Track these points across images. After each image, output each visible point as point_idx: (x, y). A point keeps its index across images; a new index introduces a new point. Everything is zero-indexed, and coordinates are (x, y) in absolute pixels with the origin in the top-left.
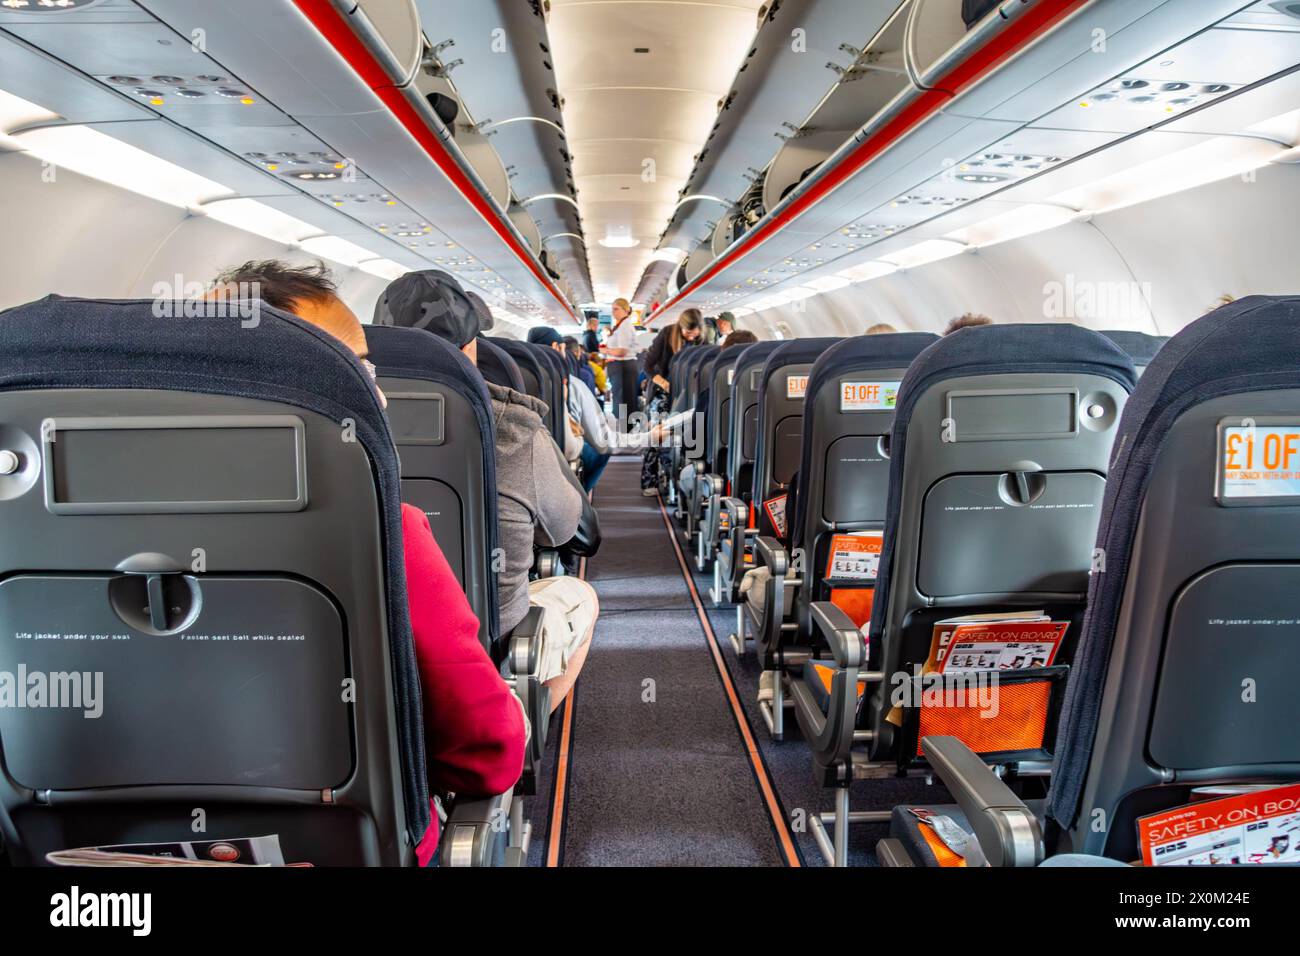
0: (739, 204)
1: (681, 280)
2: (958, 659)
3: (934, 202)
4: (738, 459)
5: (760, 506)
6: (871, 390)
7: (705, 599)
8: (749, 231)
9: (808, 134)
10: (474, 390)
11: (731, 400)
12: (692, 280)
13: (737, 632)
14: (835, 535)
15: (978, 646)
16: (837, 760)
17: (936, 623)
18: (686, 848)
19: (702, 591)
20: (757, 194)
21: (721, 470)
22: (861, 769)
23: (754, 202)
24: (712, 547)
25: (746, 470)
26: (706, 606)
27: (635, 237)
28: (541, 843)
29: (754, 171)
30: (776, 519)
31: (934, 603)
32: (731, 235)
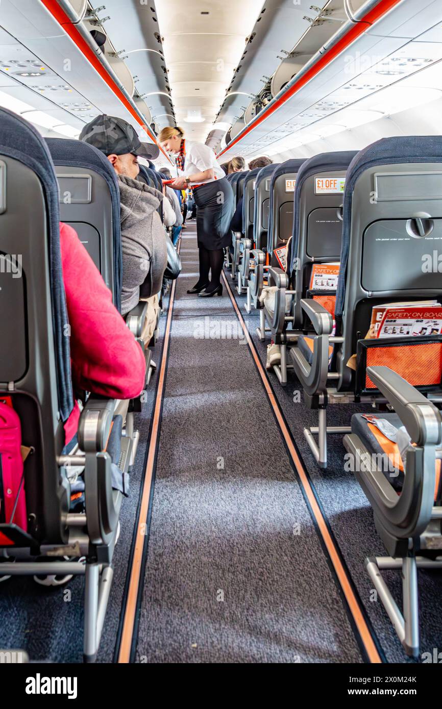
0: (258, 96)
1: (228, 139)
2: (387, 329)
3: (364, 88)
4: (259, 229)
5: (272, 252)
6: (332, 182)
7: (242, 310)
8: (264, 108)
9: (295, 56)
10: (108, 173)
11: (255, 198)
12: (234, 139)
13: (261, 327)
14: (314, 265)
15: (399, 321)
16: (318, 392)
17: (374, 307)
18: (230, 448)
19: (240, 306)
20: (268, 90)
21: (250, 236)
22: (333, 397)
23: (266, 93)
24: (246, 279)
25: (264, 234)
26: (243, 314)
27: (202, 117)
28: (145, 445)
29: (266, 78)
30: (281, 260)
31: (372, 295)
32: (254, 112)
